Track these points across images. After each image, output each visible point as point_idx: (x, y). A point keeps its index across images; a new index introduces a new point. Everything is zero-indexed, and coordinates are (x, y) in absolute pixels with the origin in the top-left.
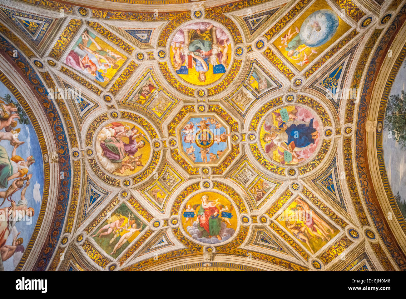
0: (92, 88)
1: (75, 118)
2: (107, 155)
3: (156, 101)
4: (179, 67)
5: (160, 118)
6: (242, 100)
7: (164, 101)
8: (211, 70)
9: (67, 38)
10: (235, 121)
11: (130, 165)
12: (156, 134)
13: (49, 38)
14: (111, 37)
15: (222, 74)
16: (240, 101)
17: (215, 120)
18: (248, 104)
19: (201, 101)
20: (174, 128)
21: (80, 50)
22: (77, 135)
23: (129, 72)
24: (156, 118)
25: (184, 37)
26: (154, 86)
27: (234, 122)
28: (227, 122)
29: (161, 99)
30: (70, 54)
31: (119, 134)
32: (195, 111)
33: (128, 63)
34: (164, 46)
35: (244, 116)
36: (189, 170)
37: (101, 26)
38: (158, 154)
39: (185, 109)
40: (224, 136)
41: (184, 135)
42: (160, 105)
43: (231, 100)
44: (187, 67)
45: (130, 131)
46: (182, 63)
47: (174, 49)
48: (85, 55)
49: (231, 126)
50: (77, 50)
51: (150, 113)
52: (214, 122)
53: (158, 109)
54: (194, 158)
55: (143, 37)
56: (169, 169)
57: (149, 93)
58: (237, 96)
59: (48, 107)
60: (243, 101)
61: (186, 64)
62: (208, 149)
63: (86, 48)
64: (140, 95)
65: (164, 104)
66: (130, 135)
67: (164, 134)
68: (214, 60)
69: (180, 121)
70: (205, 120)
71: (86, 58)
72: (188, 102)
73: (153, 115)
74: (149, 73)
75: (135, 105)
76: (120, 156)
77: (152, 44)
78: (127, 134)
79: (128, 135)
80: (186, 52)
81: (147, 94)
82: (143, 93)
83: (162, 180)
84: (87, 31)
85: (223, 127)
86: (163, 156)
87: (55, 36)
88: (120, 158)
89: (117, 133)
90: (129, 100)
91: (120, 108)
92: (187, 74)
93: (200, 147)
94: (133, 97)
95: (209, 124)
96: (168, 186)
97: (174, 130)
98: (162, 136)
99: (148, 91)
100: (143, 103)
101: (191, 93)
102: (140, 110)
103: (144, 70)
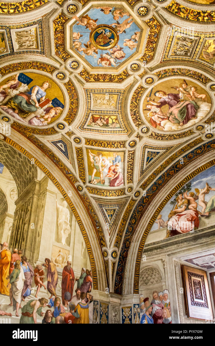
0: (131, 159)
1: (170, 153)
2: (193, 114)
3: (104, 108)
4: (58, 108)
5: (118, 95)
6: (27, 40)
7: (99, 101)
8: (32, 84)
9: (103, 193)
10: (54, 25)
11: (191, 93)
12: (138, 88)
13: (111, 202)
14: (81, 166)
15: (26, 74)
16: (30, 41)
17: (74, 45)
18: (24, 31)
19: (69, 71)
20: (118, 76)
21: (106, 182)
22: (187, 143)
23: (97, 143)
24: (121, 97)
25: (31, 119)
26: (91, 117)
27: (57, 25)
28: (63, 32)
29: (98, 105)
30: (114, 186)
31: (162, 117)
32: (83, 69)
33: (89, 146)
34: (53, 128)
35: (40, 22)
36: (156, 30)
37: (80, 175)
38: (159, 75)
39: (90, 78)
40: (81, 21)
41: (118, 61)
42: (105, 102)
43: (38, 48)
44: (51, 102)
45: (152, 110)
46: (52, 108)
47: (47, 120)
48: (107, 177)
49: (63, 25)
50: (107, 183)
51: (120, 106)
52: (76, 43)
53: (111, 101)
54: (136, 34)
55: (61, 146)
56: (170, 53)
57: (101, 118)
58: (29, 47)
59: (173, 171)
60: (27, 38)
61: (50, 105)
62: (113, 25)
63: (102, 179)
64: (109, 125)
65: (102, 100)
66: (156, 109)
67: (132, 82)
69: (106, 75)
70: (83, 53)
71: (108, 176)
72: (79, 81)
73: (120, 102)
74: (85, 127)
75: (122, 122)
76: (187, 105)
77: (61, 137)
78: (157, 112)
79: (158, 110)
80: (41, 111)
81: (104, 119)
82: (105, 123)
83: (189, 54)
84: (90, 182)
85: (74, 30)
86: (159, 68)
87: (107, 199)
88: (189, 104)
89: (163, 119)
90: (121, 129)
91: (135, 131)
92: (56, 99)
93: (118, 36)
94: (116, 128)
95: (83, 46)
96: (193, 44)
97: (120, 75)
98: (136, 82)
99: (101, 120)
100: (115, 117)
101: (70, 85)
102: (124, 115)
103: (85, 133)
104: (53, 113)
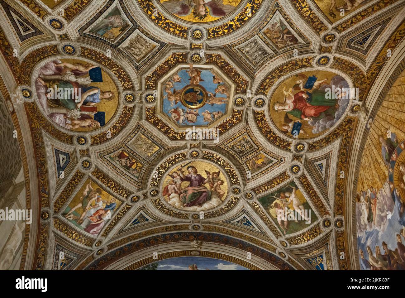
0: (123, 213)
1: (155, 226)
2: (201, 202)
3: (139, 151)
4: (96, 122)
5: (160, 148)
6: (139, 48)
7: (140, 143)
8: (97, 84)
9: (73, 234)
10: (171, 56)
11: (216, 184)
12: (181, 154)
13: (74, 248)
14: (68, 192)
15: (102, 72)
16: (140, 51)
17: (167, 83)
18: (145, 40)
19: (141, 99)
20: (175, 133)
21: (83, 223)
22: (174, 225)
23: (104, 179)
24: (161, 152)
25: (57, 113)
26: (120, 152)
27: (172, 59)
28: (171, 67)
29: (136, 146)
30: (89, 232)
31: (177, 190)
32: (153, 107)
33: (94, 178)
34: (72, 137)
35: (163, 45)
36: (235, 121)
37: (57, 200)
38: (206, 154)
39: (151, 119)
40: (192, 72)
41: (186, 121)
42: (145, 146)
43: (138, 61)
44: (95, 113)
45: (175, 179)
46: (91, 118)
47: (73, 126)
48: (88, 219)
49: (177, 62)
50: (84, 225)
51: (153, 158)
52: (170, 83)
53: (149, 150)
54: (218, 113)
55: (63, 159)
56: (229, 145)
57: (129, 158)
58: (133, 55)
59: (143, 244)
60: (140, 47)
61: (92, 114)
62: (209, 94)
63: (82, 218)
64: (131, 169)
65: (143, 143)
66: (179, 180)
67: (182, 146)
68: (85, 81)
69: (166, 125)
70: (166, 95)
71: (91, 218)
72: (141, 114)
73: (157, 155)
74: (105, 157)
75: (143, 174)
76: (204, 192)
77: (71, 151)
78: (178, 183)
79: (179, 182)
80: (77, 113)
81: (130, 161)
82: (129, 165)
83: (241, 155)
84: (64, 214)
85: (179, 73)
86: (210, 149)
87: (72, 243)
88: (206, 192)
89: (176, 192)
90: (137, 180)
91: (146, 188)
92: (104, 113)
93: (205, 104)
94: (134, 176)
95: (172, 90)
96: (251, 149)
97: (178, 134)
98: (184, 147)
99: (127, 160)
100: (141, 166)
101: (129, 111)
102: (150, 168)
103: (101, 162)
104: (87, 123)
